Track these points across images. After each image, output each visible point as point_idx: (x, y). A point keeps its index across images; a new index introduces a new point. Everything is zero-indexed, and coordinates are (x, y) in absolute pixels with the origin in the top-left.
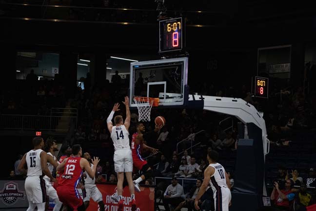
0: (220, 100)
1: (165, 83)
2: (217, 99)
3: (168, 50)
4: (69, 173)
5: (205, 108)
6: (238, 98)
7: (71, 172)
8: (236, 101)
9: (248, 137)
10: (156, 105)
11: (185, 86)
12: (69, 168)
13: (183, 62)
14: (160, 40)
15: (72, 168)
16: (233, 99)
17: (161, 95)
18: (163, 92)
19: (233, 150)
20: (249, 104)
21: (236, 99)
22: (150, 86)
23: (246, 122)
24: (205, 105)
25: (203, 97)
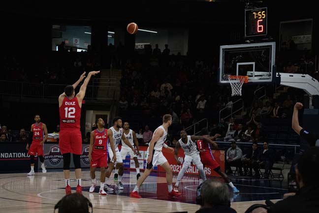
0: (292, 76)
1: (254, 63)
2: (290, 76)
3: (253, 35)
4: (70, 117)
5: (281, 83)
6: (306, 74)
7: (71, 115)
8: (304, 77)
9: (313, 107)
10: (246, 82)
11: (273, 66)
12: (68, 112)
13: (271, 46)
14: (246, 26)
15: (72, 111)
16: (302, 75)
17: (249, 73)
18: (252, 71)
19: (272, 116)
20: (314, 79)
21: (304, 75)
22: (239, 65)
23: (312, 94)
24: (281, 81)
25: (280, 74)
